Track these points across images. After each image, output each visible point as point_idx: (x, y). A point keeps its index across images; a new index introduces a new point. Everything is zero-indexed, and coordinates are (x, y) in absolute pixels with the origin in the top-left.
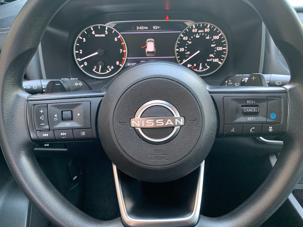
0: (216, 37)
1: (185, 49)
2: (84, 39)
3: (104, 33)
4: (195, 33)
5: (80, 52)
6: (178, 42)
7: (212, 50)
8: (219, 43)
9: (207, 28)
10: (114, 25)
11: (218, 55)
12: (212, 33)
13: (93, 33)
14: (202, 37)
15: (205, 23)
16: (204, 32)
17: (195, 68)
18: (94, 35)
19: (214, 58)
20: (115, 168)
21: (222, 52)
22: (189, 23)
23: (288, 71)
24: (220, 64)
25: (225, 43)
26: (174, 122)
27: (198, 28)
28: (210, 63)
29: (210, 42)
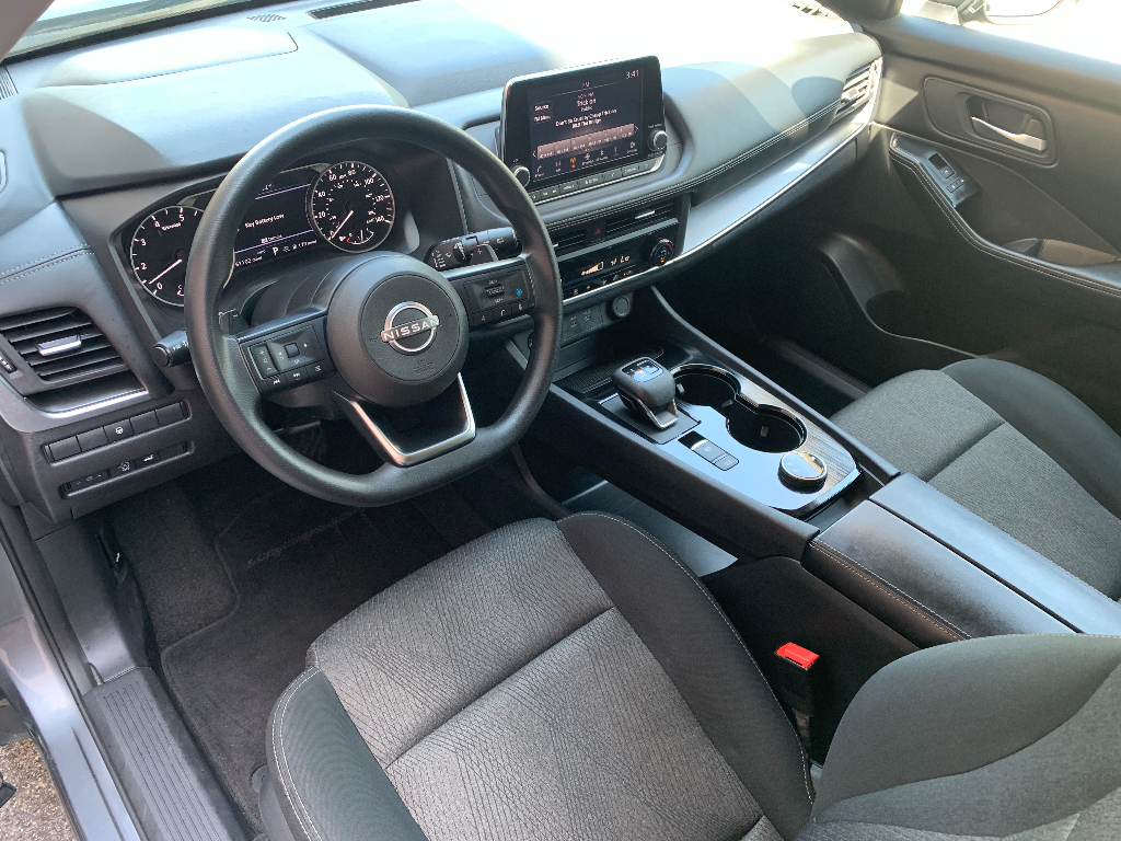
0: (369, 181)
1: (326, 213)
2: (143, 240)
3: (178, 220)
4: (335, 182)
5: (141, 267)
6: (312, 204)
7: (369, 204)
8: (376, 189)
9: (351, 169)
10: (193, 202)
11: (381, 209)
12: (361, 176)
13: (157, 225)
14: (349, 186)
15: (346, 163)
16: (349, 177)
17: (352, 240)
18: (160, 229)
19: (377, 216)
20: (356, 406)
21: (384, 204)
22: (320, 168)
23: (507, 221)
24: (388, 224)
25: (385, 187)
26: (429, 324)
27: (338, 172)
28: (374, 226)
29: (363, 190)
